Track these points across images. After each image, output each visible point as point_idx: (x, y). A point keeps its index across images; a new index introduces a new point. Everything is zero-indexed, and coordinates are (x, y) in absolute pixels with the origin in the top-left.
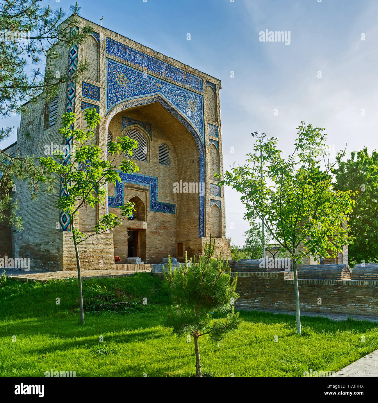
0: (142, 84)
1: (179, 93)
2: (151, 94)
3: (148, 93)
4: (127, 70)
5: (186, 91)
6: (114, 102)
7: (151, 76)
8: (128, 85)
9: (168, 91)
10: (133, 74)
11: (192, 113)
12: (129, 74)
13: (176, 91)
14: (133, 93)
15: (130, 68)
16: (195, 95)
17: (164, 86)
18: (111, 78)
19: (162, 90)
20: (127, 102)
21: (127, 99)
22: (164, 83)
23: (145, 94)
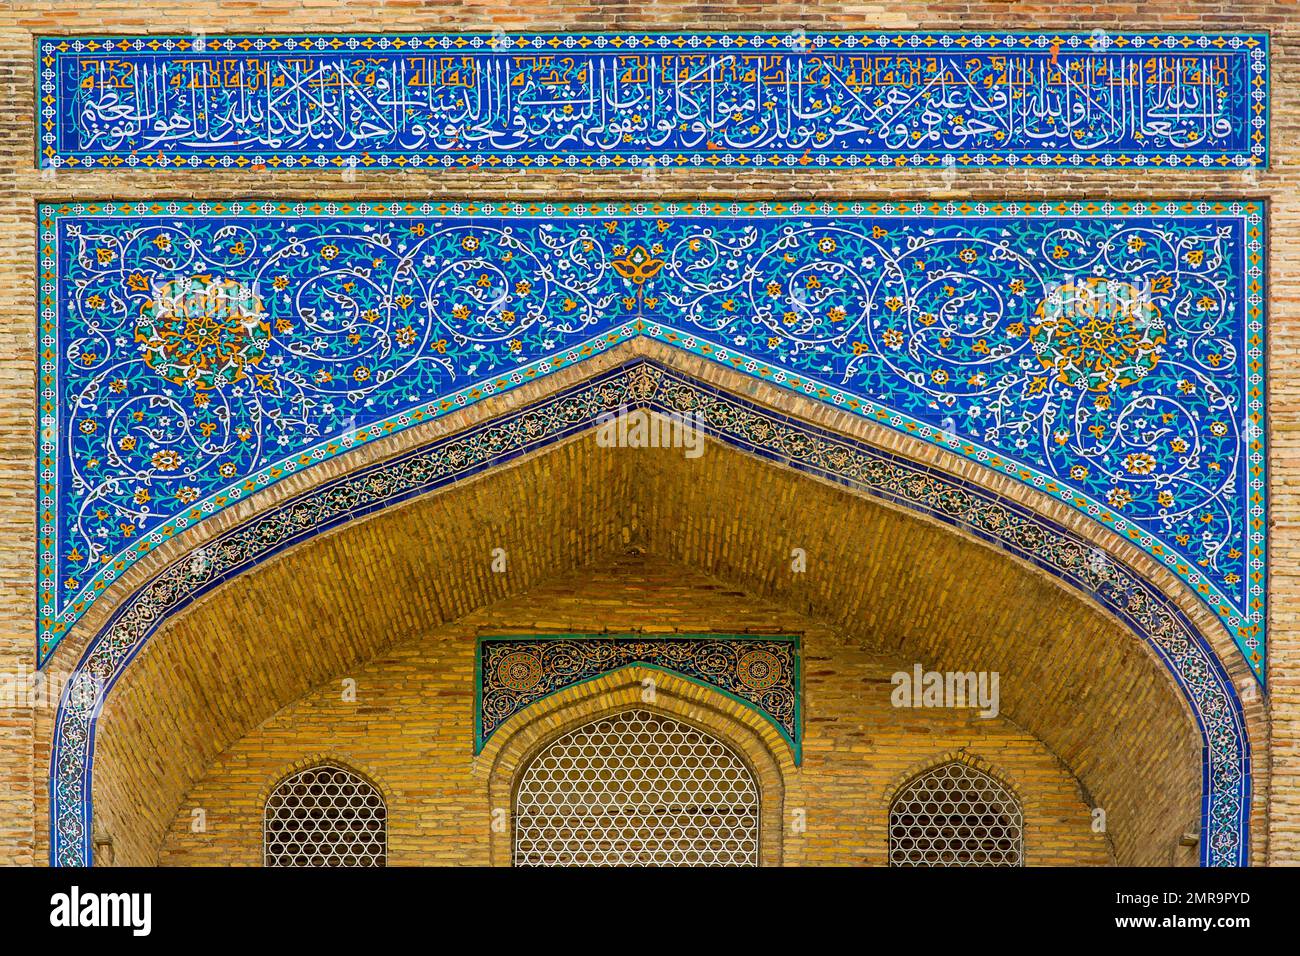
0: (430, 305)
1: (907, 264)
2: (543, 365)
3: (498, 370)
4: (264, 241)
5: (1003, 223)
6: (128, 531)
7: (547, 212)
8: (278, 360)
9: (757, 286)
10: (330, 252)
11: (1087, 403)
12: (292, 261)
13: (871, 251)
14: (328, 408)
15: (296, 212)
16: (1147, 223)
17: (699, 255)
18: (100, 350)
19: (677, 292)
20: (262, 502)
21: (263, 477)
22: (706, 223)
23: (464, 381)
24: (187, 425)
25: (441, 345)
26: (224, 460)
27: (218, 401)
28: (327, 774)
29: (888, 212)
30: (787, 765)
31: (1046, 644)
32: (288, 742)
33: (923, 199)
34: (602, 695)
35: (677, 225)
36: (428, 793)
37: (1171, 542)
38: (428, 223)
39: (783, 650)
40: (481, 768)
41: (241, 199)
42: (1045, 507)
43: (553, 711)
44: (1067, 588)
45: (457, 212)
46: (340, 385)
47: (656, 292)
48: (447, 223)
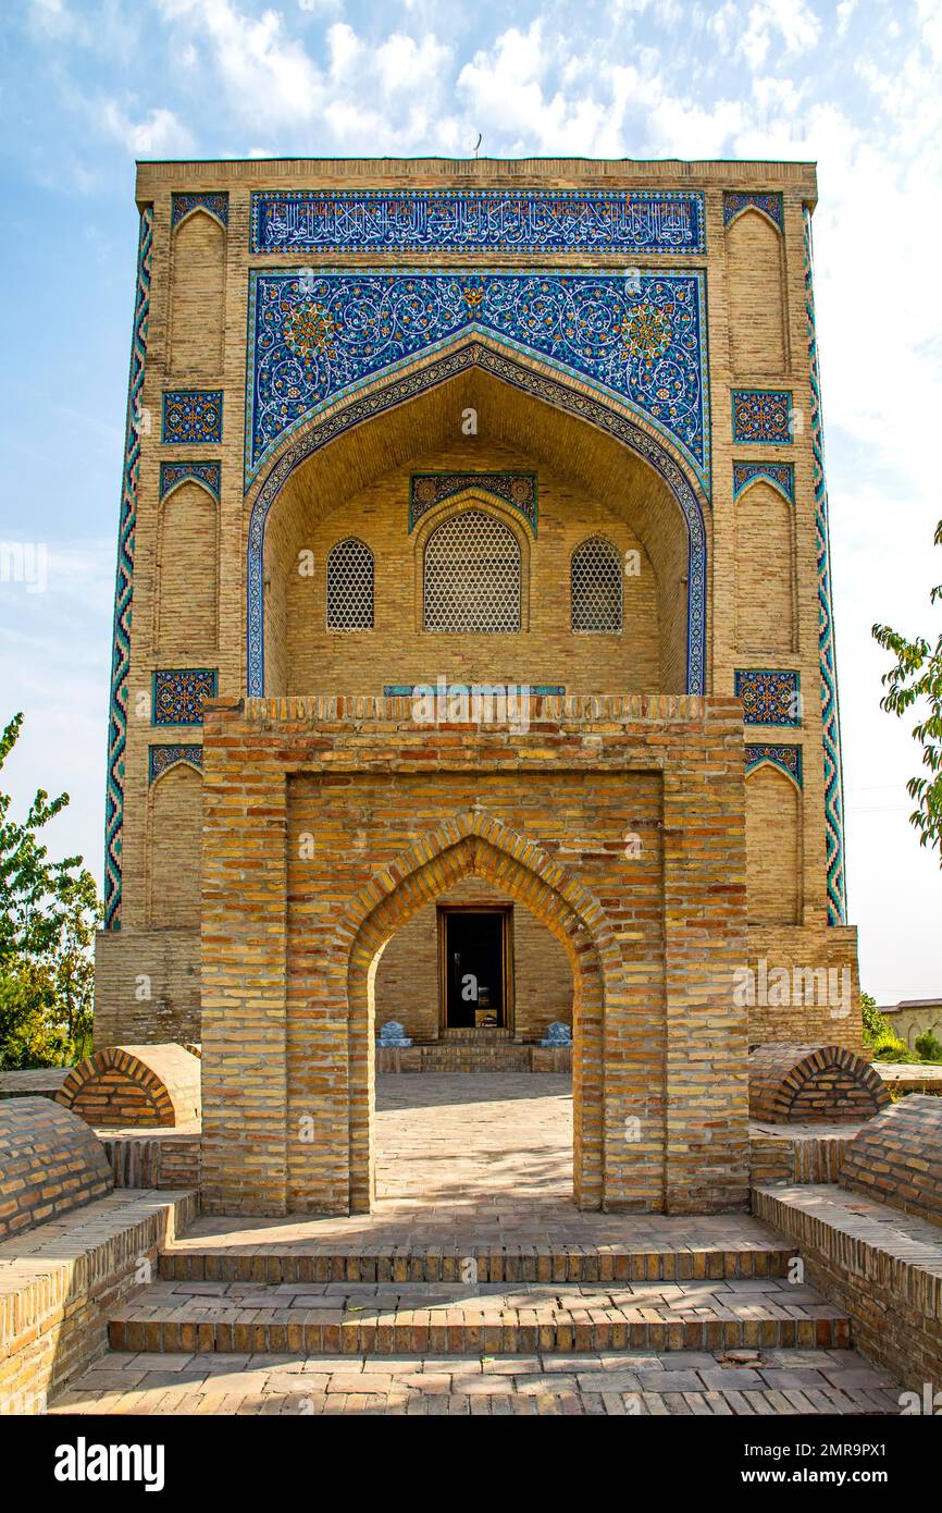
1: (575, 297)
2: (438, 345)
3: (421, 347)
4: (332, 287)
5: (610, 279)
6: (278, 427)
7: (440, 272)
8: (337, 343)
9: (519, 308)
10: (357, 292)
11: (643, 365)
12: (343, 296)
13: (562, 292)
14: (355, 367)
15: (346, 272)
16: (663, 279)
17: (497, 293)
18: (270, 340)
19: (488, 310)
20: (330, 412)
21: (330, 400)
22: (499, 278)
23: (408, 353)
24: (302, 375)
25: (399, 336)
26: (315, 392)
27: (313, 364)
28: (351, 543)
29: (567, 273)
30: (531, 538)
31: (630, 480)
32: (337, 528)
33: (581, 267)
34: (459, 502)
35: (489, 278)
36: (390, 554)
37: (675, 432)
38: (394, 277)
39: (530, 480)
40: (411, 541)
41: (325, 267)
42: (628, 415)
43: (438, 511)
44: (637, 454)
45: (405, 272)
46: (360, 355)
47: (481, 310)
48: (402, 277)
